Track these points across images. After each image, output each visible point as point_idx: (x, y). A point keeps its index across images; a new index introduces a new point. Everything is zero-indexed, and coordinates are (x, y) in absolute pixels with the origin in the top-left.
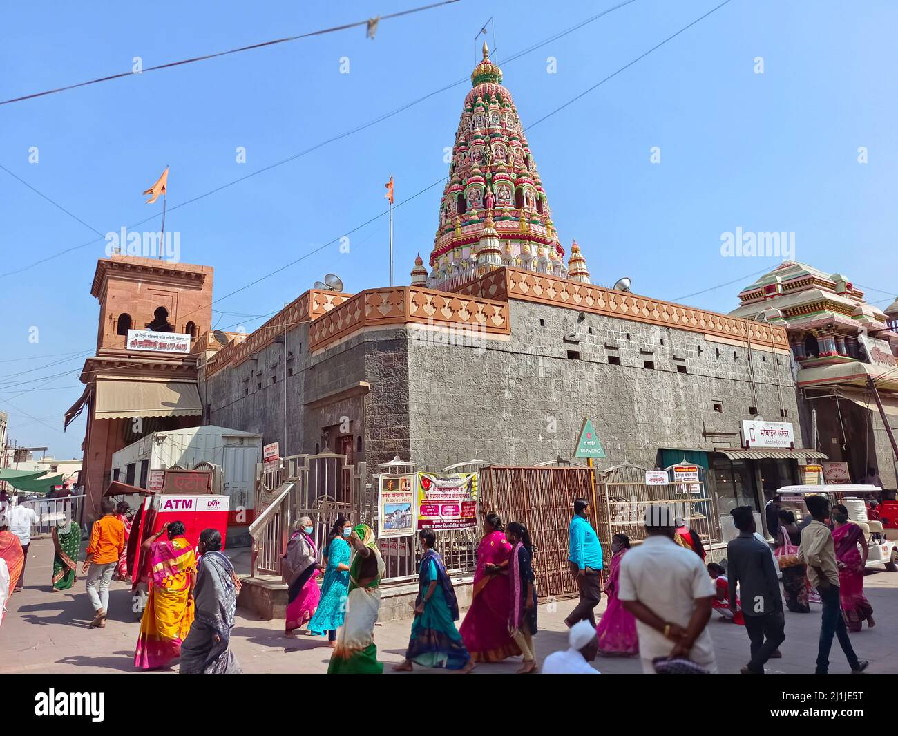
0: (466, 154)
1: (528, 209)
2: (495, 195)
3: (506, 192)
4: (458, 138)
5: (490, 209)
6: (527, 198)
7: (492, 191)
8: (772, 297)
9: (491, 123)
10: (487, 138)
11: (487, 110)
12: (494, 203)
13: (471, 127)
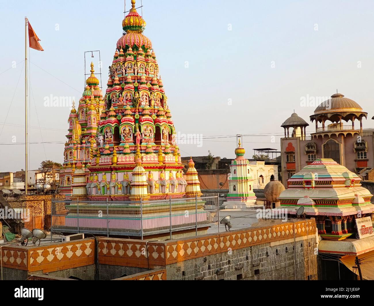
0: (120, 95)
1: (164, 142)
2: (142, 134)
3: (150, 132)
4: (112, 76)
5: (139, 145)
6: (163, 134)
7: (140, 130)
8: (308, 188)
9: (139, 70)
10: (136, 84)
11: (136, 58)
12: (141, 140)
13: (124, 71)
